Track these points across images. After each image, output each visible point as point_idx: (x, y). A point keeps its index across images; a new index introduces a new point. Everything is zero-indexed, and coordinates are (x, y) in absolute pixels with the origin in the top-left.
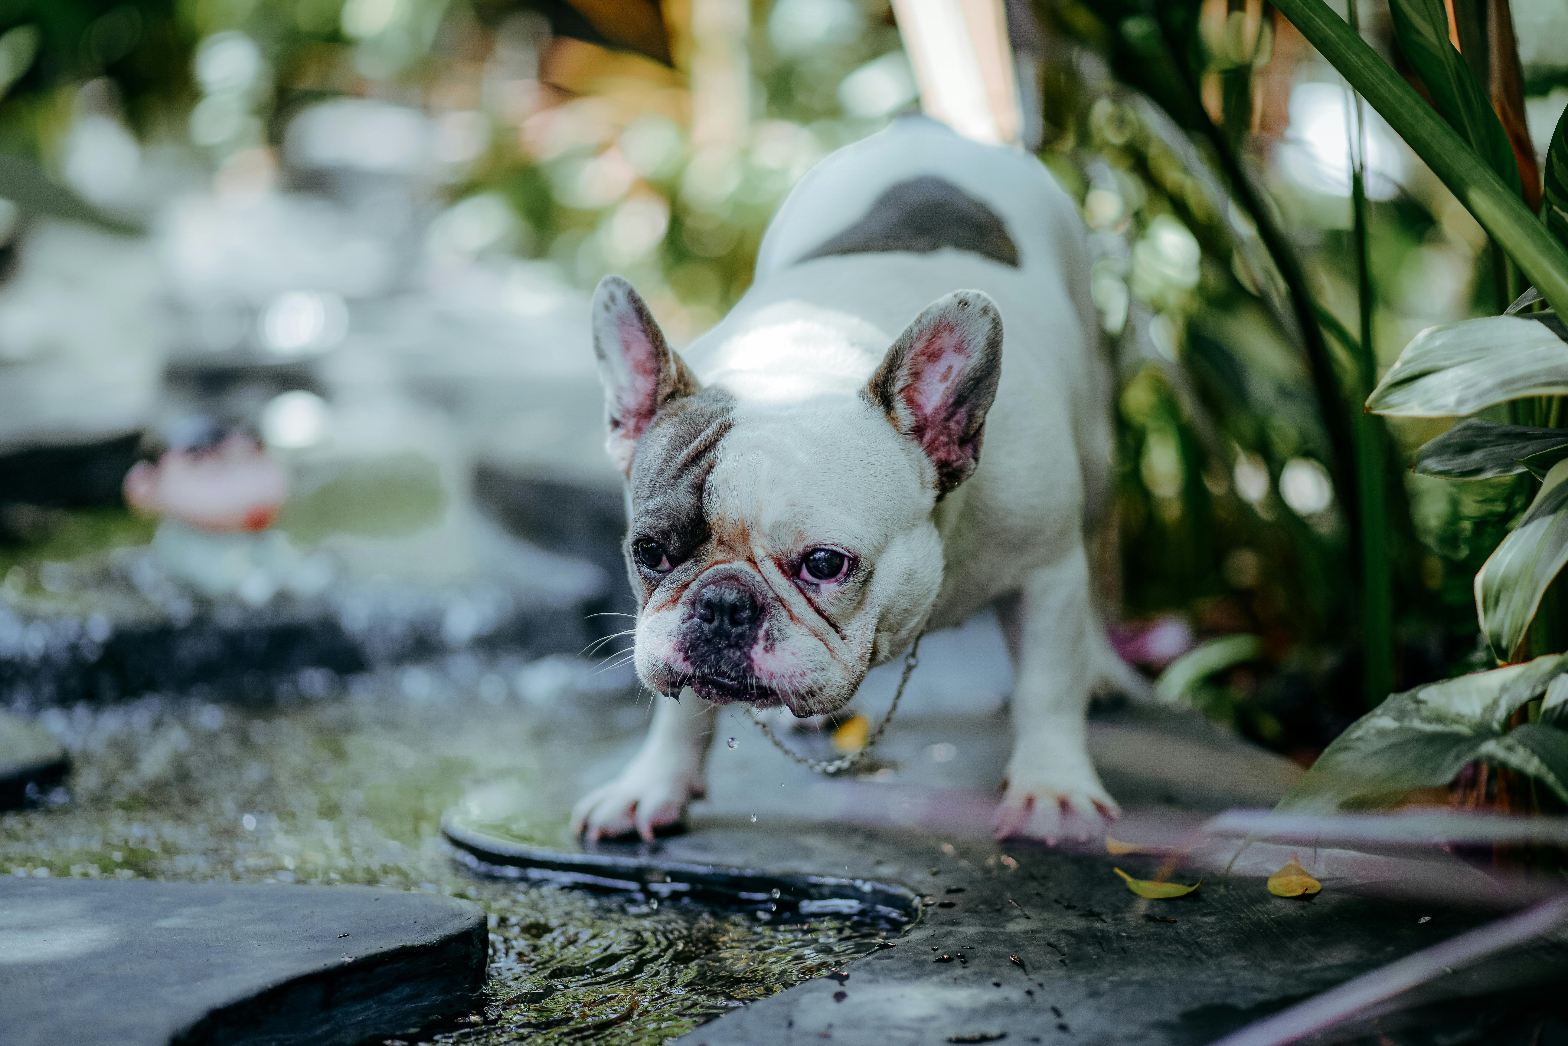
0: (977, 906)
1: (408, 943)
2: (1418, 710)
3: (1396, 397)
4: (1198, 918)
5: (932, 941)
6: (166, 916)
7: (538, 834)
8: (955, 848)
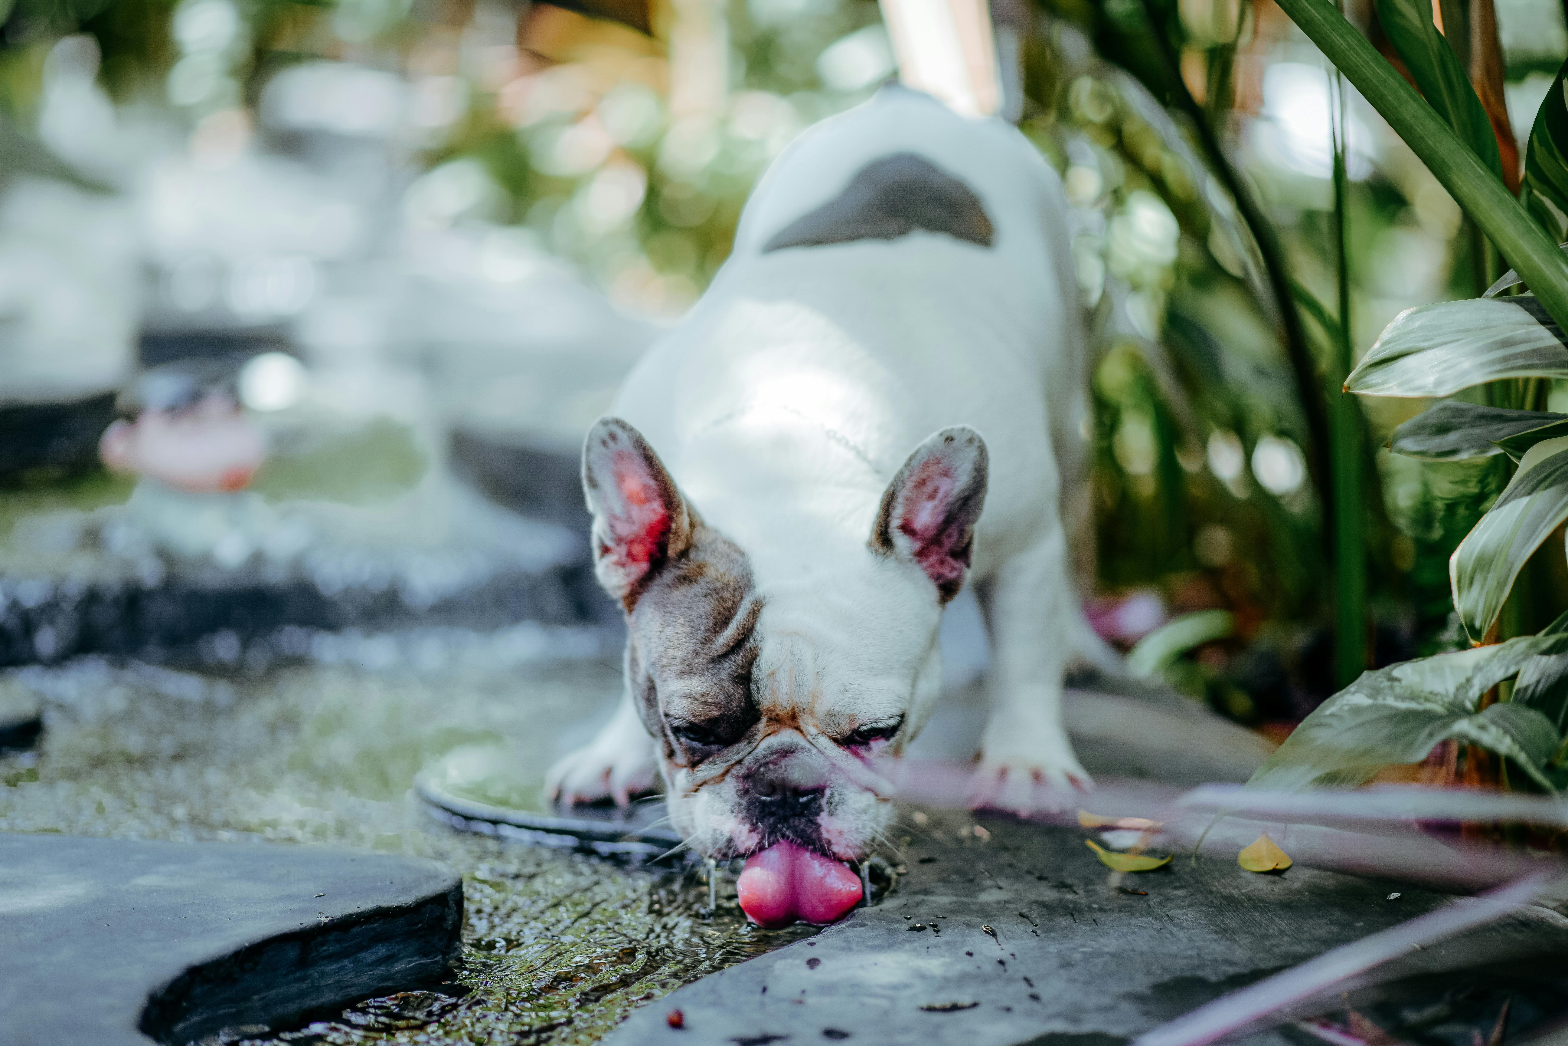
0: (950, 875)
1: (384, 904)
2: (1391, 688)
3: (1376, 377)
4: (1169, 891)
5: (904, 910)
6: (143, 873)
7: (515, 798)
8: (929, 818)
